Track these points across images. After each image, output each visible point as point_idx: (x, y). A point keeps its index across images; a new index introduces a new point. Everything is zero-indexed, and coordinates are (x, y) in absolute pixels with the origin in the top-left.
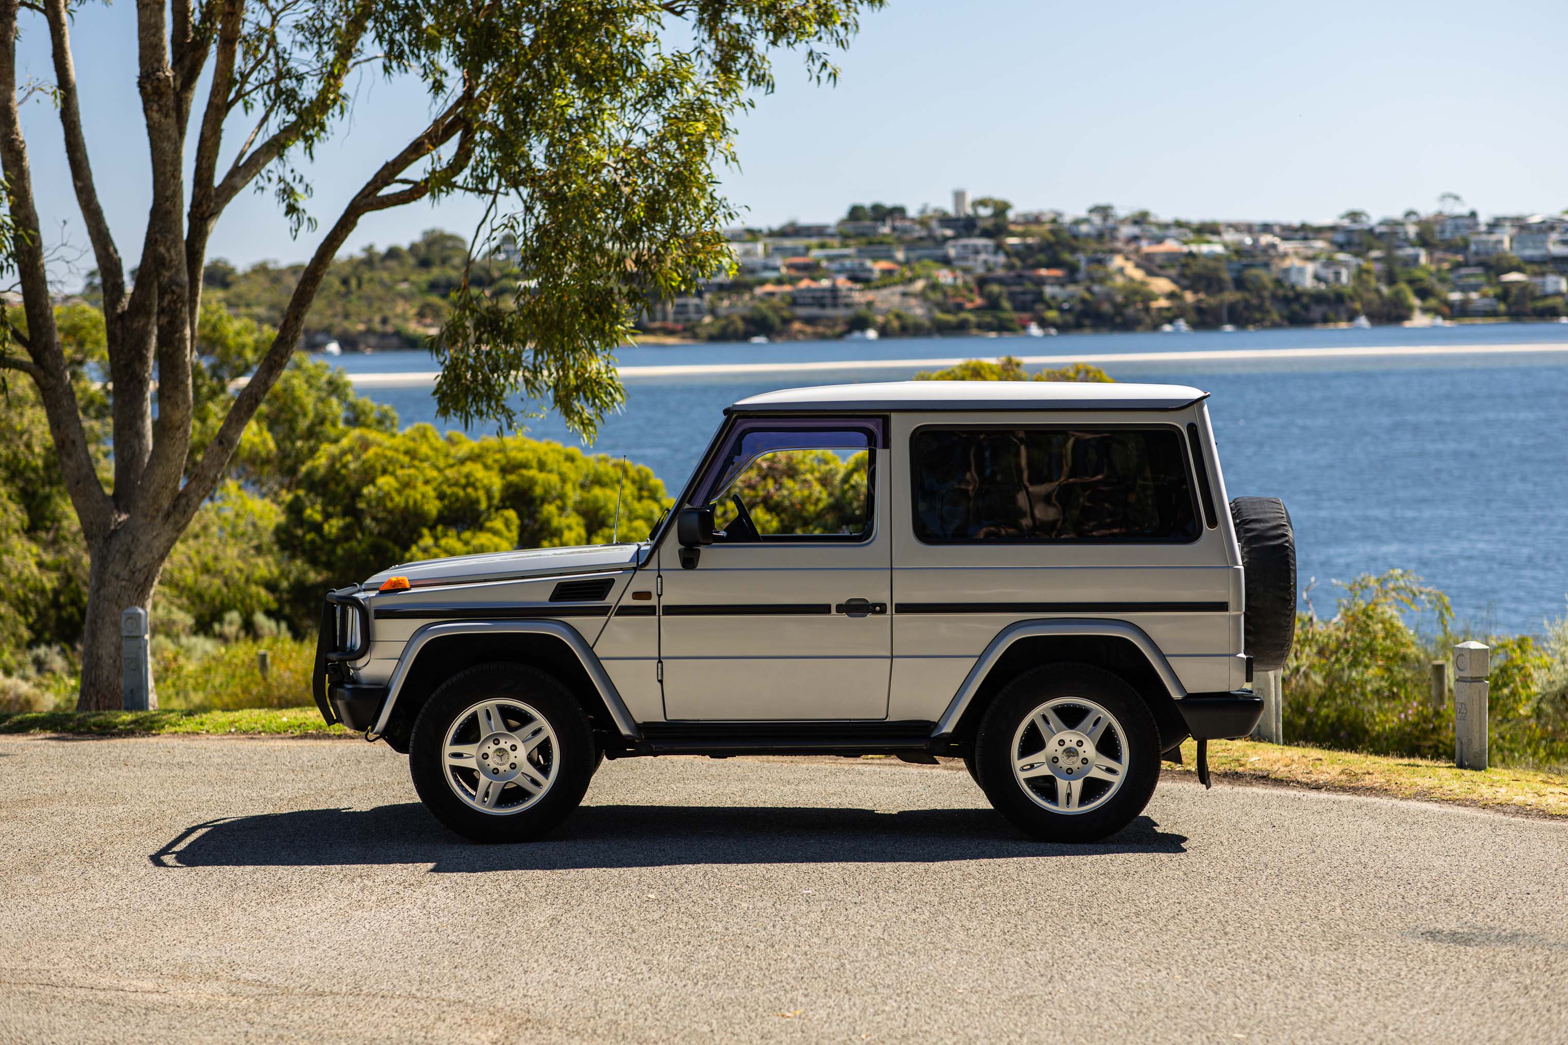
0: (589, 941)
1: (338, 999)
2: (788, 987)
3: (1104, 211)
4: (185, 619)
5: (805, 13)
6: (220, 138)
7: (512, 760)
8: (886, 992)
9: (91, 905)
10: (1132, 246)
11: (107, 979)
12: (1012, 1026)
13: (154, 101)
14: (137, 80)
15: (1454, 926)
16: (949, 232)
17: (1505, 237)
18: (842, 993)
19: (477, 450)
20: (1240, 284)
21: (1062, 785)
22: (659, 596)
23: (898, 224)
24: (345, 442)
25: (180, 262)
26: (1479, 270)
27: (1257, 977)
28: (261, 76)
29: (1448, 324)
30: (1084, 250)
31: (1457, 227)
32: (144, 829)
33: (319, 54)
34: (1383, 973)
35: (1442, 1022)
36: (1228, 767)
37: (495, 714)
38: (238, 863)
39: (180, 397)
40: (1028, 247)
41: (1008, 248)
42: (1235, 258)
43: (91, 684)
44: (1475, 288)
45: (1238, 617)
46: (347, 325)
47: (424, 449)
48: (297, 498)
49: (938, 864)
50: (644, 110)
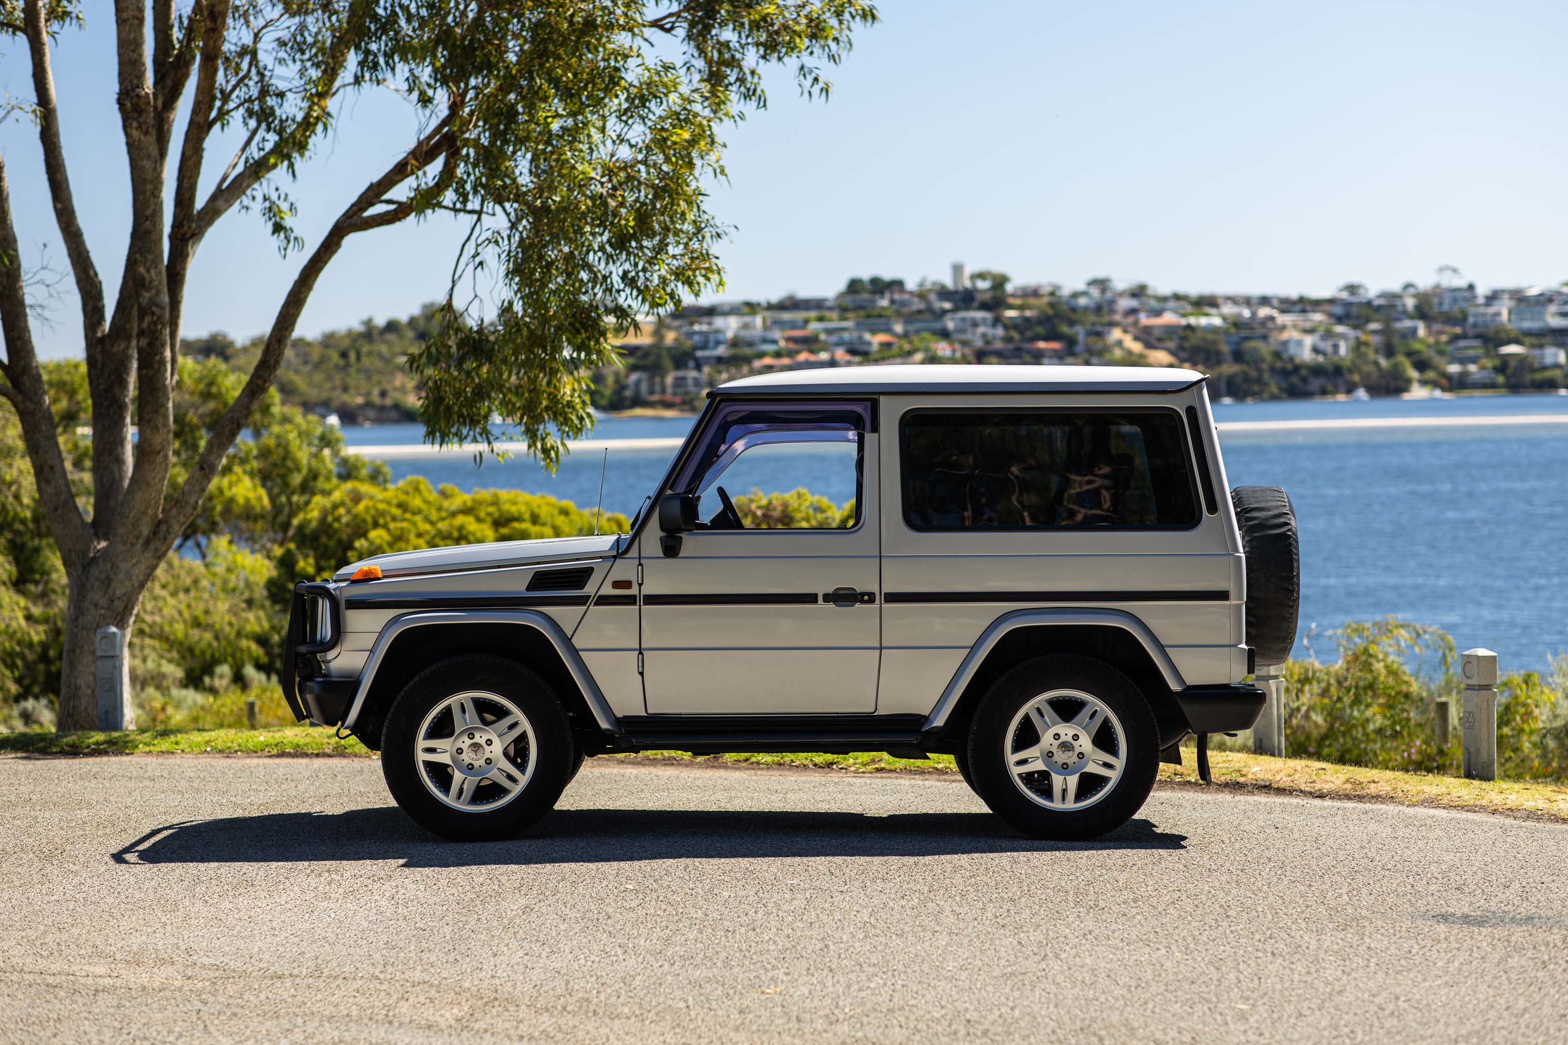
0: (563, 927)
1: (298, 981)
2: (769, 967)
3: (1102, 284)
4: (174, 671)
5: (797, 28)
6: (201, 157)
7: (488, 755)
8: (871, 970)
9: (46, 898)
10: (1131, 319)
11: (58, 965)
12: (1003, 999)
13: (133, 118)
14: (116, 96)
15: (1466, 910)
16: (947, 305)
17: (1503, 309)
18: (826, 971)
19: (469, 504)
20: (1238, 356)
21: (1057, 780)
22: (640, 585)
23: (897, 297)
24: (337, 496)
25: (160, 283)
26: (1476, 343)
27: (1260, 954)
28: (242, 94)
29: (1447, 396)
30: (1082, 323)
31: (1455, 300)
32: (108, 831)
33: (302, 72)
34: (1393, 949)
35: (1457, 994)
36: (1229, 777)
37: (470, 707)
38: (202, 860)
39: (160, 421)
40: (1027, 320)
41: (1006, 321)
42: (1233, 330)
43: (69, 714)
44: (1474, 360)
45: (1240, 606)
46: (346, 398)
47: (417, 502)
48: (289, 552)
49: (928, 858)
50: (630, 122)
